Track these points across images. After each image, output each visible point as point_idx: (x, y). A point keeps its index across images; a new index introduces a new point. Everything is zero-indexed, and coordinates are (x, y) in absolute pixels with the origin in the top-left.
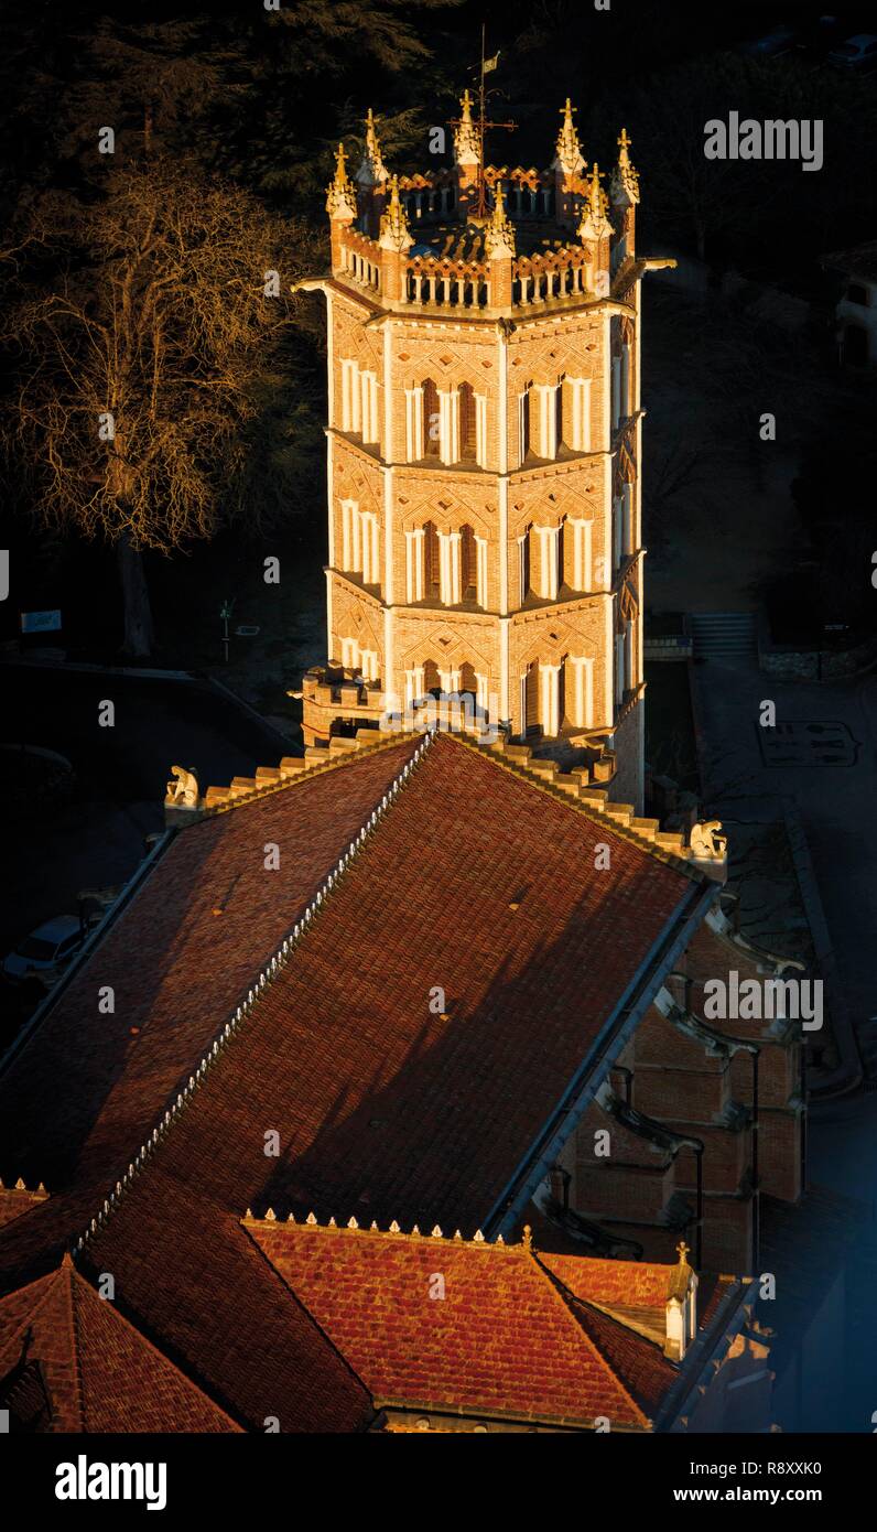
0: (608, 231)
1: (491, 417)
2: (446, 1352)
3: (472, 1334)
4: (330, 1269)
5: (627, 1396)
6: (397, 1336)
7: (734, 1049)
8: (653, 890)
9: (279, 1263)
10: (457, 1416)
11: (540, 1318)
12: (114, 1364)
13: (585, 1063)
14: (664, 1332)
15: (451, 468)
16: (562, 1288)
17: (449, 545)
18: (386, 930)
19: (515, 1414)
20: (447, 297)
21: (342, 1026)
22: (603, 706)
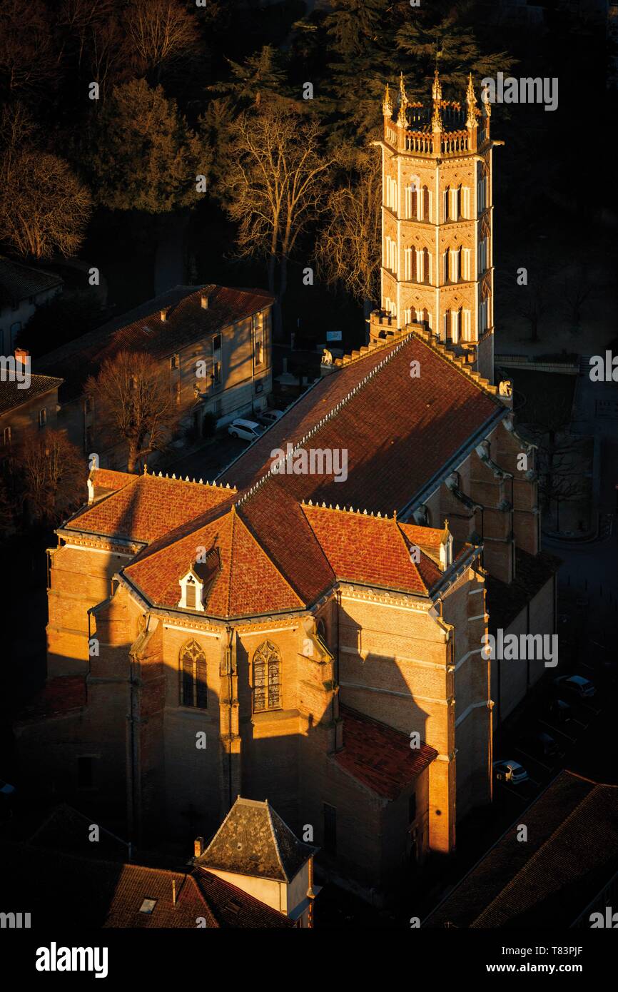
0: (476, 125)
1: (434, 200)
2: (363, 560)
3: (372, 554)
4: (328, 525)
5: (421, 581)
6: (347, 553)
7: (505, 475)
8: (483, 408)
9: (311, 522)
10: (363, 586)
11: (396, 548)
12: (244, 550)
13: (442, 468)
14: (439, 558)
15: (420, 222)
16: (405, 537)
17: (420, 254)
18: (377, 408)
19: (383, 586)
20: (424, 149)
21: (354, 440)
22: (474, 332)
